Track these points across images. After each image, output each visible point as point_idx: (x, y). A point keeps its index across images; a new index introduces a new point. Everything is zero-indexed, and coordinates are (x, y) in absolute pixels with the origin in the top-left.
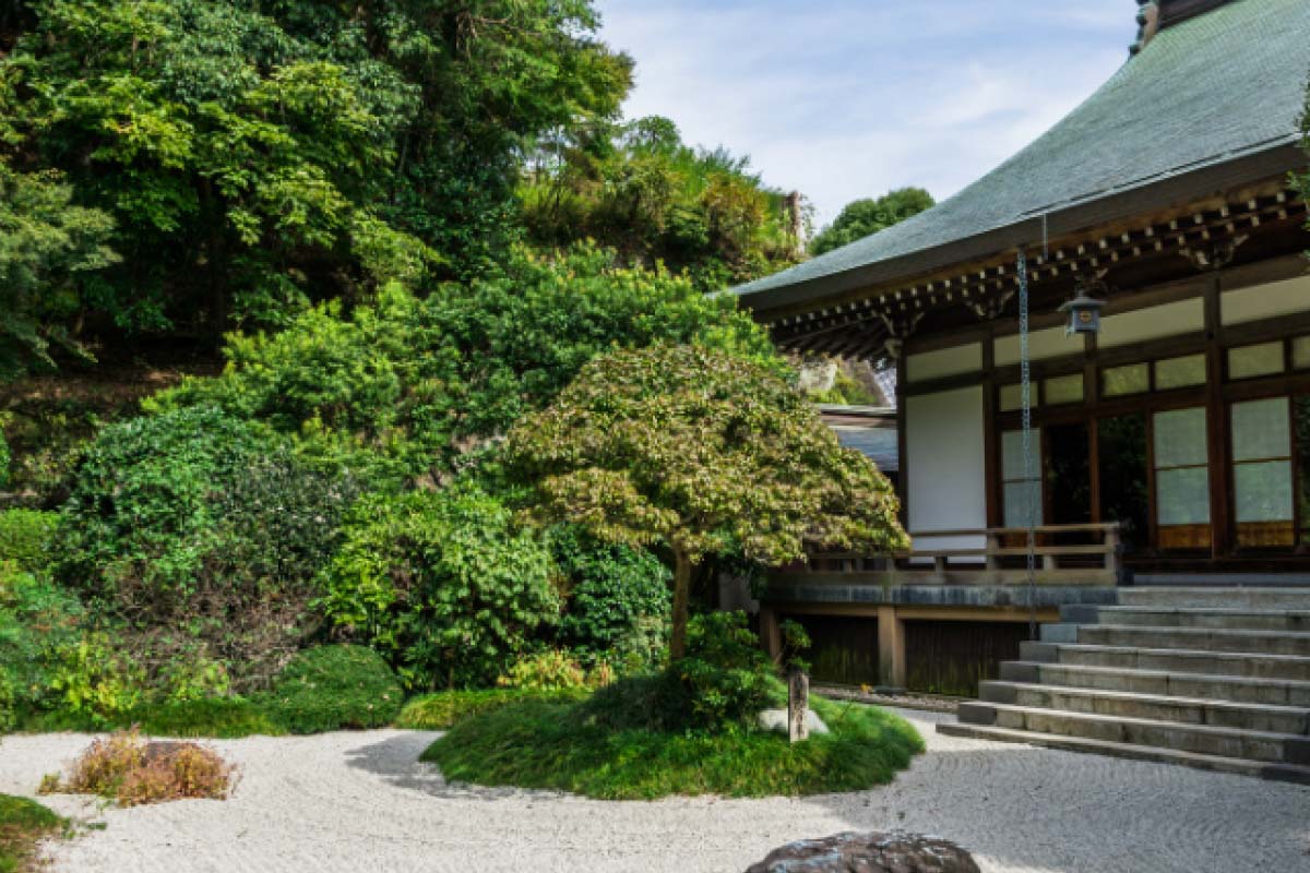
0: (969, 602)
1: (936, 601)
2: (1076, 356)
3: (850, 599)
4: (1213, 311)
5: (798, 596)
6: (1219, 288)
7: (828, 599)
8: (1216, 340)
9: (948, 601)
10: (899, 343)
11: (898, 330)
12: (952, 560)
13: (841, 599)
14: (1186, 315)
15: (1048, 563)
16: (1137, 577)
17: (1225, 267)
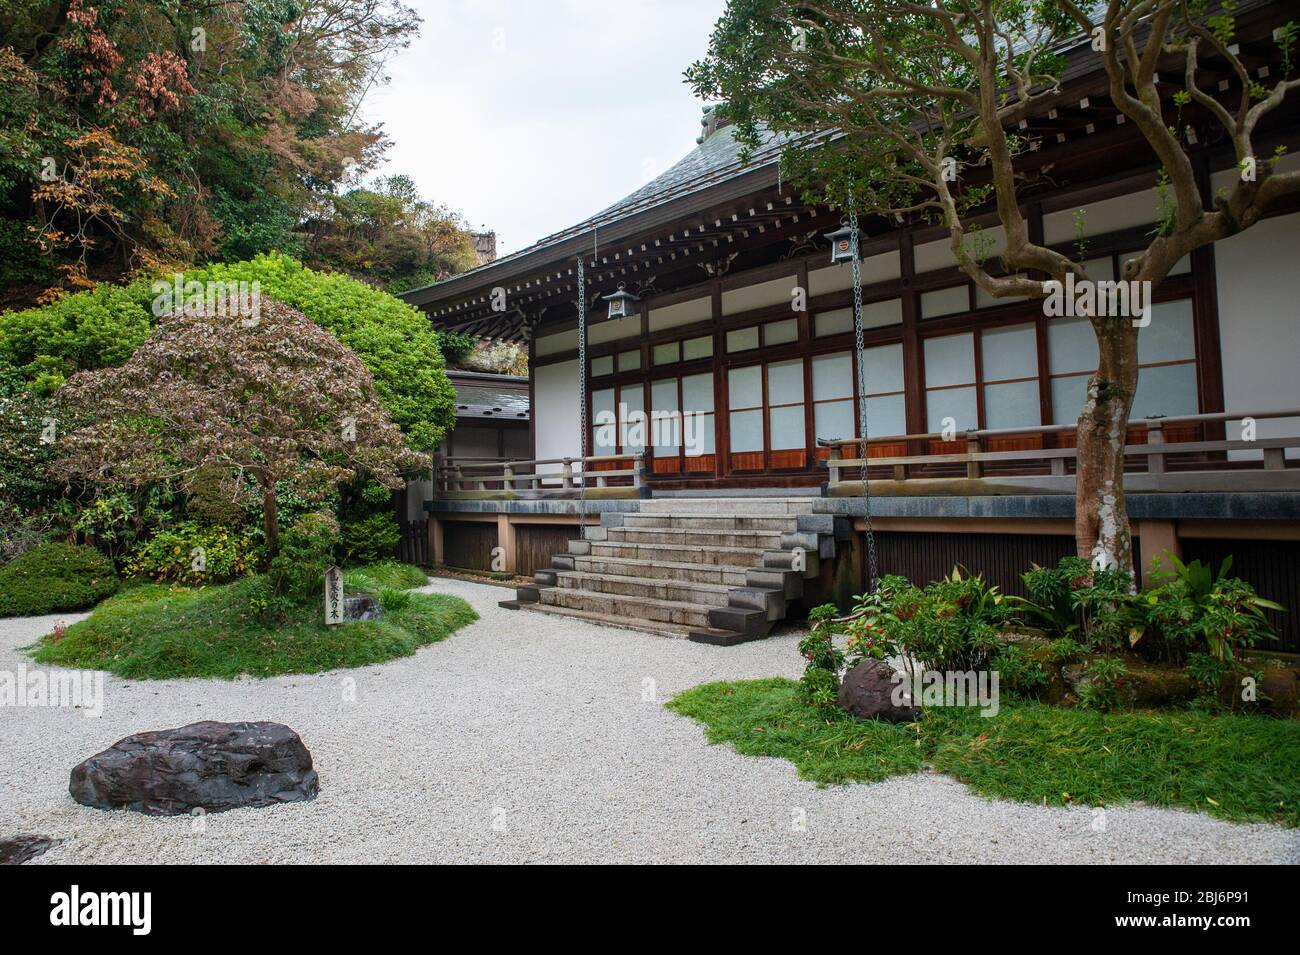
0: (550, 512)
1: (531, 511)
2: (636, 337)
3: (480, 510)
4: (717, 305)
5: (450, 509)
6: (721, 289)
7: (467, 510)
8: (718, 326)
9: (539, 511)
10: (530, 329)
11: (530, 320)
12: (545, 482)
13: (475, 510)
14: (698, 309)
15: (600, 483)
16: (654, 493)
17: (726, 275)
